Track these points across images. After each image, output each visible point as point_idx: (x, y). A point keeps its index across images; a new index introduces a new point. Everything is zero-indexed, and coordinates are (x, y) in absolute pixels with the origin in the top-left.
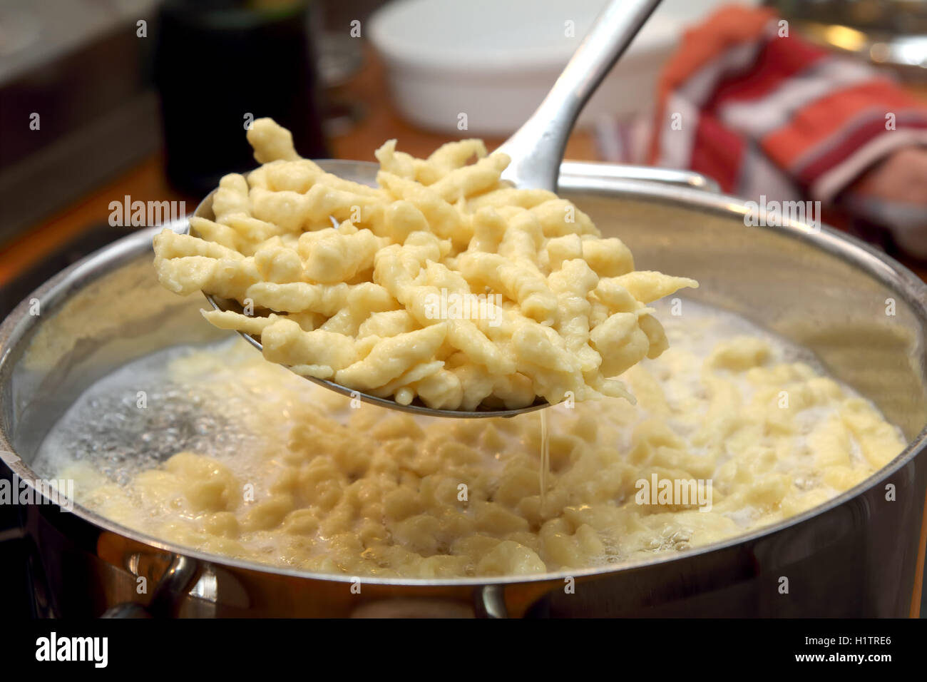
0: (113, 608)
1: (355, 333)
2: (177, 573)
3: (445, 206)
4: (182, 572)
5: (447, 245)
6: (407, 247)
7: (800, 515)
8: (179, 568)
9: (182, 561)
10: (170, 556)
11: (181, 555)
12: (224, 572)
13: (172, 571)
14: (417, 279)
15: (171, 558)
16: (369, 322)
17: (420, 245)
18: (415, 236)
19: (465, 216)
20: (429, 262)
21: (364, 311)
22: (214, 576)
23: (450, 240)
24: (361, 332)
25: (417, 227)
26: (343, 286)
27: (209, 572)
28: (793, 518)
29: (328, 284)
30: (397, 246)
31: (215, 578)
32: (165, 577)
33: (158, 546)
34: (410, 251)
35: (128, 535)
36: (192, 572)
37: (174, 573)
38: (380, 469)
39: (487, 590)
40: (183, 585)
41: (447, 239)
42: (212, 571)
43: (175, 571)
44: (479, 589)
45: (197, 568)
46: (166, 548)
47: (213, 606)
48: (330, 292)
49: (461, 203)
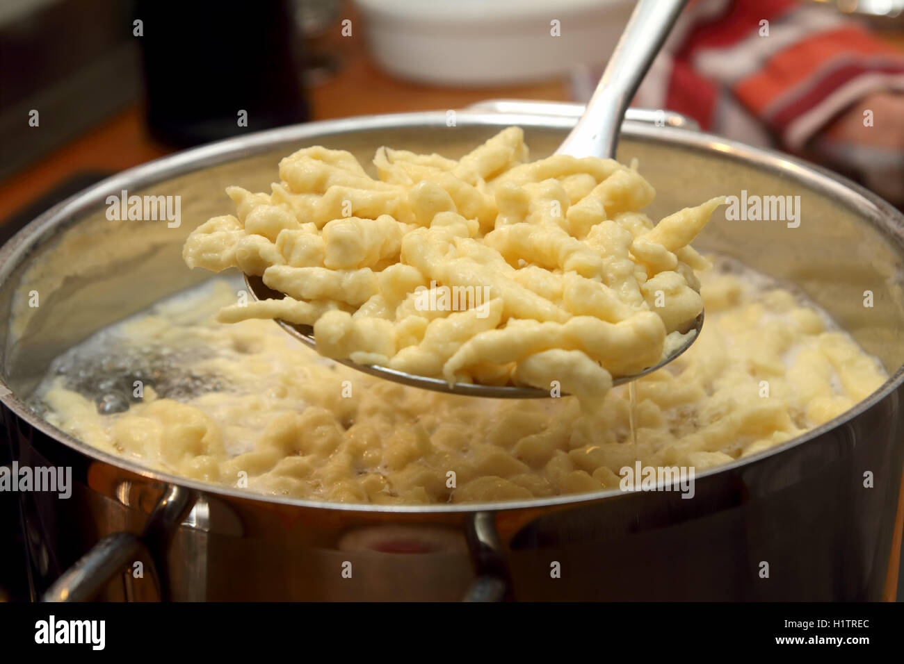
0: (106, 537)
1: (392, 317)
2: (170, 504)
3: (466, 187)
4: (174, 503)
5: (475, 224)
6: (434, 228)
7: (789, 442)
8: (171, 499)
9: (175, 490)
10: (163, 485)
11: (174, 484)
12: (216, 501)
13: (164, 503)
14: (447, 255)
15: (165, 488)
16: (405, 303)
17: (446, 226)
18: (441, 216)
19: (487, 195)
20: (457, 239)
21: (399, 293)
22: (206, 502)
23: (477, 219)
24: (398, 313)
25: (444, 207)
26: (366, 271)
27: (201, 500)
28: (782, 444)
29: (348, 268)
30: (423, 229)
31: (207, 505)
32: (158, 508)
33: (150, 475)
34: (438, 232)
35: (121, 465)
36: (184, 503)
37: (166, 505)
38: (372, 412)
39: (479, 517)
40: (176, 515)
41: (473, 219)
42: (203, 498)
43: (167, 502)
44: (470, 516)
45: (190, 496)
46: (159, 477)
47: (205, 535)
48: (350, 278)
49: (481, 185)
